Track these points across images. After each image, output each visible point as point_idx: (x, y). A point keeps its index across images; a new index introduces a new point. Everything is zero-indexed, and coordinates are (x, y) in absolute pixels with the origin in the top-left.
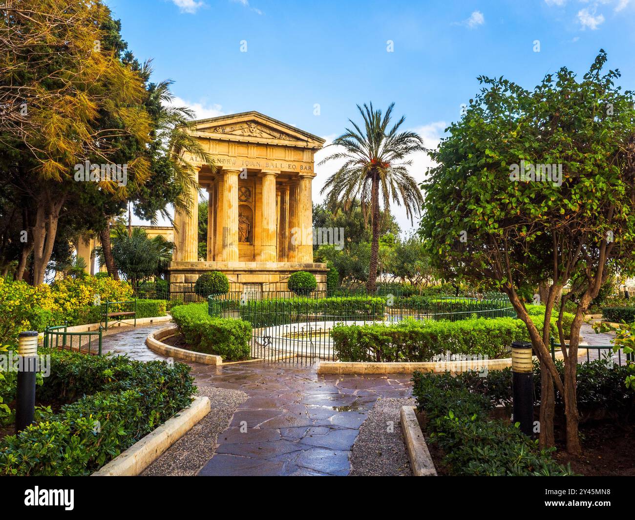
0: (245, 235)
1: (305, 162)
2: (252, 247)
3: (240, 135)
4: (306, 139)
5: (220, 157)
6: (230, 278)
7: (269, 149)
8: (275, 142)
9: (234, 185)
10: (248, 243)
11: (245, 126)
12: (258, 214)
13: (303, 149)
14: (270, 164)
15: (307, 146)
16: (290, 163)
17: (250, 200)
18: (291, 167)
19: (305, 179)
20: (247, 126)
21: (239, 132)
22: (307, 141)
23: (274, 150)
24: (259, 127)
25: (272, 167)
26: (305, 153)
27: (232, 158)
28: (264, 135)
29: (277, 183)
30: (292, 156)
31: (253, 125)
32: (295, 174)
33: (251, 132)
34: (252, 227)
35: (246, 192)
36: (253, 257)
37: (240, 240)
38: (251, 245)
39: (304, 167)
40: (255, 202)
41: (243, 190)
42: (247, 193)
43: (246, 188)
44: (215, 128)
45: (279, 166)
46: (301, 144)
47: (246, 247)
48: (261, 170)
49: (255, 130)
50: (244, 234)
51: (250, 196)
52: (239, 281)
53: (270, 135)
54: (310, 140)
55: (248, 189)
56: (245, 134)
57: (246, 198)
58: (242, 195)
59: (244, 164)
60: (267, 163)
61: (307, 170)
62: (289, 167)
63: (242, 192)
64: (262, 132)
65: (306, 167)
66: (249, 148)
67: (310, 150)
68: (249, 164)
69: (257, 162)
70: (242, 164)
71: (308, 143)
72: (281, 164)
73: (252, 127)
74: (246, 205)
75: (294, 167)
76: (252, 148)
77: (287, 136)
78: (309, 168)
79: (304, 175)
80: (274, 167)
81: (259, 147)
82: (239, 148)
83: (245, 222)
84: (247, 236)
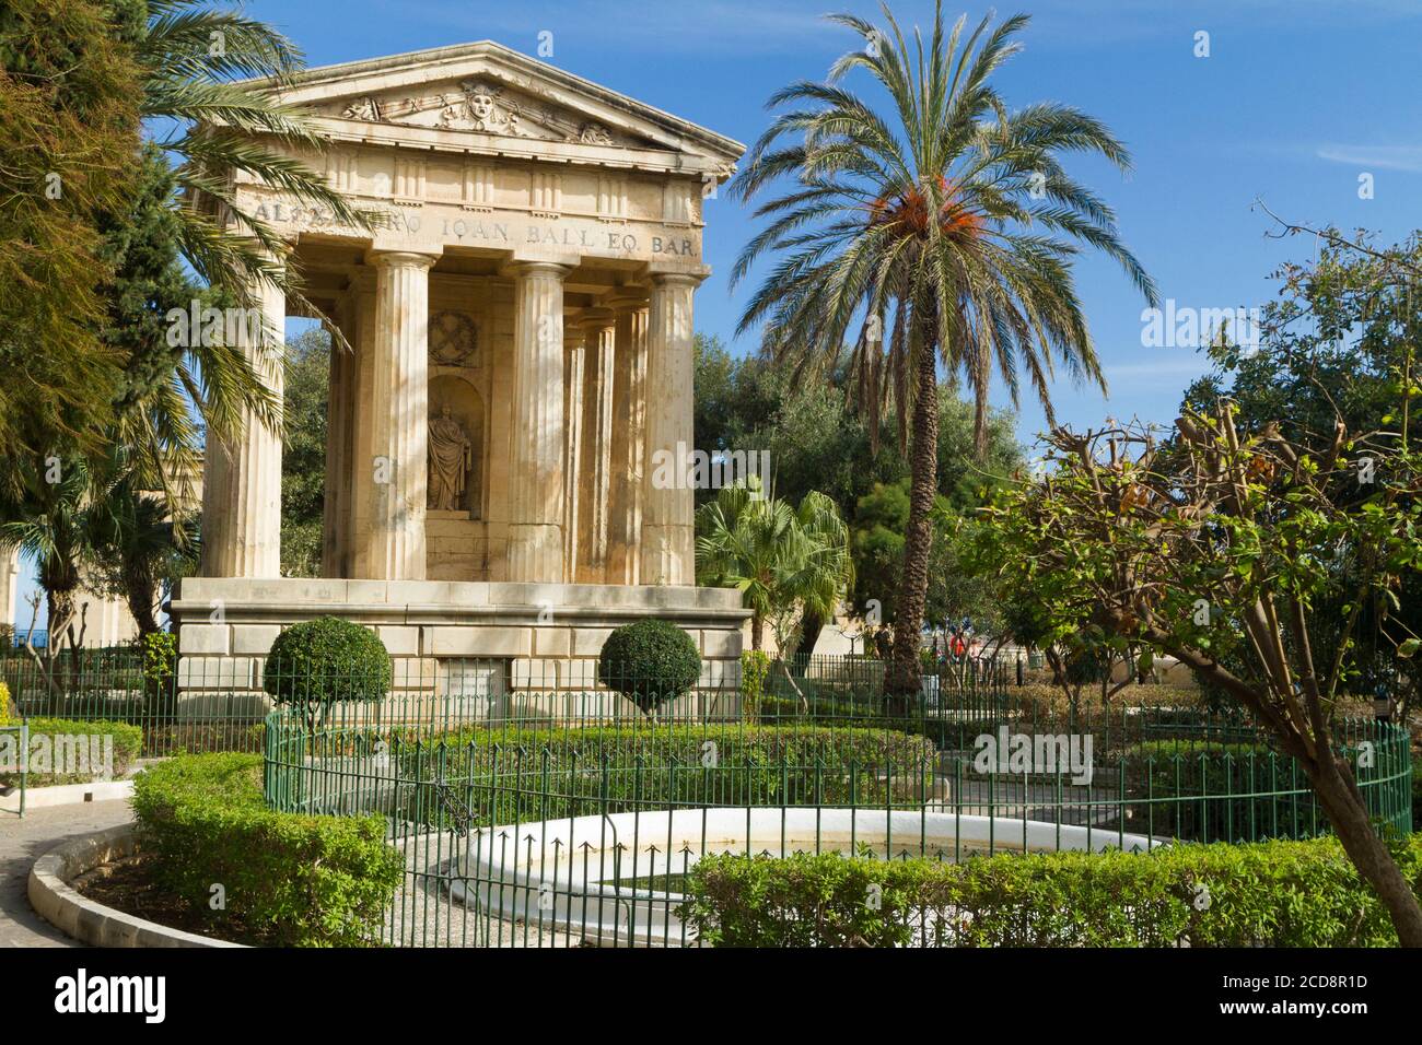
0: (453, 484)
1: (673, 227)
2: (479, 525)
3: (437, 128)
4: (673, 141)
5: (363, 205)
6: (395, 639)
7: (538, 180)
8: (565, 152)
9: (412, 307)
10: (465, 514)
11: (454, 96)
12: (500, 410)
13: (661, 180)
14: (542, 234)
15: (679, 165)
16: (616, 228)
17: (474, 360)
18: (619, 242)
19: (669, 287)
20: (462, 97)
21: (431, 118)
22: (677, 151)
23: (558, 183)
24: (504, 100)
25: (549, 242)
26: (669, 192)
27: (408, 211)
28: (521, 128)
29: (569, 299)
30: (620, 204)
31: (483, 95)
32: (635, 267)
33: (477, 118)
34: (477, 457)
35: (459, 330)
36: (481, 567)
37: (433, 500)
38: (474, 519)
39: (665, 244)
40: (491, 365)
41: (450, 322)
42: (465, 333)
43: (458, 315)
44: (347, 102)
45: (574, 237)
46: (656, 162)
47: (456, 526)
48: (509, 253)
49: (489, 109)
50: (450, 481)
51: (473, 345)
52: (427, 651)
53: (544, 126)
54: (686, 147)
55: (468, 320)
56: (453, 124)
57: (460, 353)
58: (445, 342)
59: (450, 230)
60: (531, 228)
61: (677, 253)
62: (612, 241)
63: (444, 332)
64: (515, 118)
65: (672, 243)
66: (469, 174)
67: (689, 184)
68: (467, 231)
69: (497, 226)
70: (442, 231)
71: (682, 157)
72: (584, 232)
73: (478, 101)
74: (460, 378)
75: (629, 241)
76: (480, 173)
77: (604, 132)
78: (684, 247)
79: (664, 274)
80: (555, 242)
81: (503, 172)
82: (432, 172)
83: (453, 438)
84: (462, 489)
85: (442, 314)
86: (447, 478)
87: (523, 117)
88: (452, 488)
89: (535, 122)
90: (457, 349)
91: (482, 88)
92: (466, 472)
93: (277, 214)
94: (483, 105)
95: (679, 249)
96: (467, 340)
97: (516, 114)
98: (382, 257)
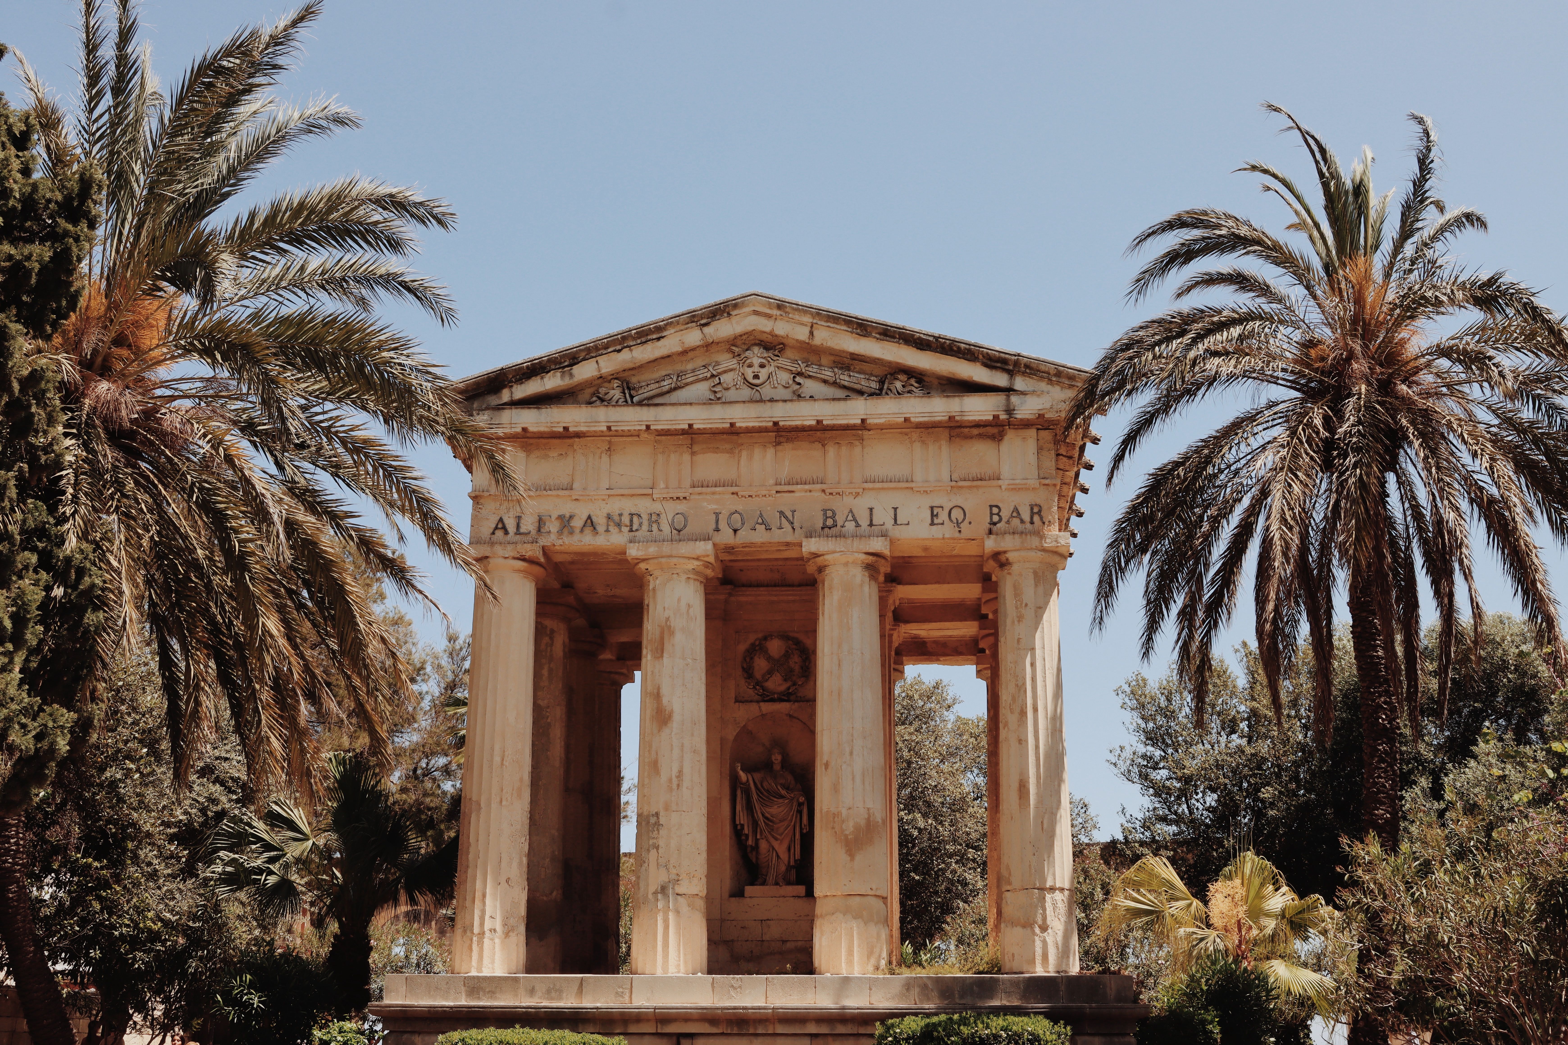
1: (1015, 489)
3: (703, 404)
4: (1000, 379)
5: (616, 506)
7: (831, 451)
8: (858, 411)
9: (677, 623)
11: (726, 361)
14: (841, 517)
15: (1011, 409)
16: (936, 499)
18: (943, 516)
19: (1016, 568)
20: (733, 363)
21: (700, 391)
22: (1009, 390)
23: (858, 450)
25: (850, 526)
26: (1006, 445)
27: (669, 507)
28: (809, 388)
30: (942, 466)
31: (756, 356)
33: (752, 386)
35: (787, 655)
39: (1005, 514)
41: (775, 647)
42: (795, 661)
43: (785, 637)
44: (593, 387)
45: (884, 518)
46: (977, 408)
47: (789, 905)
48: (800, 544)
49: (763, 373)
50: (781, 849)
51: (806, 674)
53: (835, 384)
54: (1020, 383)
55: (797, 642)
56: (722, 396)
57: (789, 684)
58: (770, 672)
59: (723, 525)
60: (825, 511)
61: (1022, 521)
62: (933, 516)
63: (769, 658)
64: (798, 379)
65: (1016, 510)
66: (744, 454)
67: (1032, 432)
68: (743, 524)
69: (782, 513)
70: (714, 526)
71: (1014, 399)
72: (895, 509)
73: (750, 366)
74: (791, 716)
75: (957, 514)
76: (757, 452)
77: (913, 381)
78: (1032, 514)
79: (1005, 552)
80: (858, 525)
81: (788, 446)
82: (699, 458)
83: (783, 792)
84: (798, 856)
85: (765, 638)
86: (776, 844)
87: (810, 377)
88: (784, 856)
89: (825, 382)
90: (785, 680)
91: (756, 349)
92: (802, 834)
93: (518, 526)
94: (756, 368)
95: (1026, 516)
96: (797, 668)
97: (800, 374)
98: (643, 566)
